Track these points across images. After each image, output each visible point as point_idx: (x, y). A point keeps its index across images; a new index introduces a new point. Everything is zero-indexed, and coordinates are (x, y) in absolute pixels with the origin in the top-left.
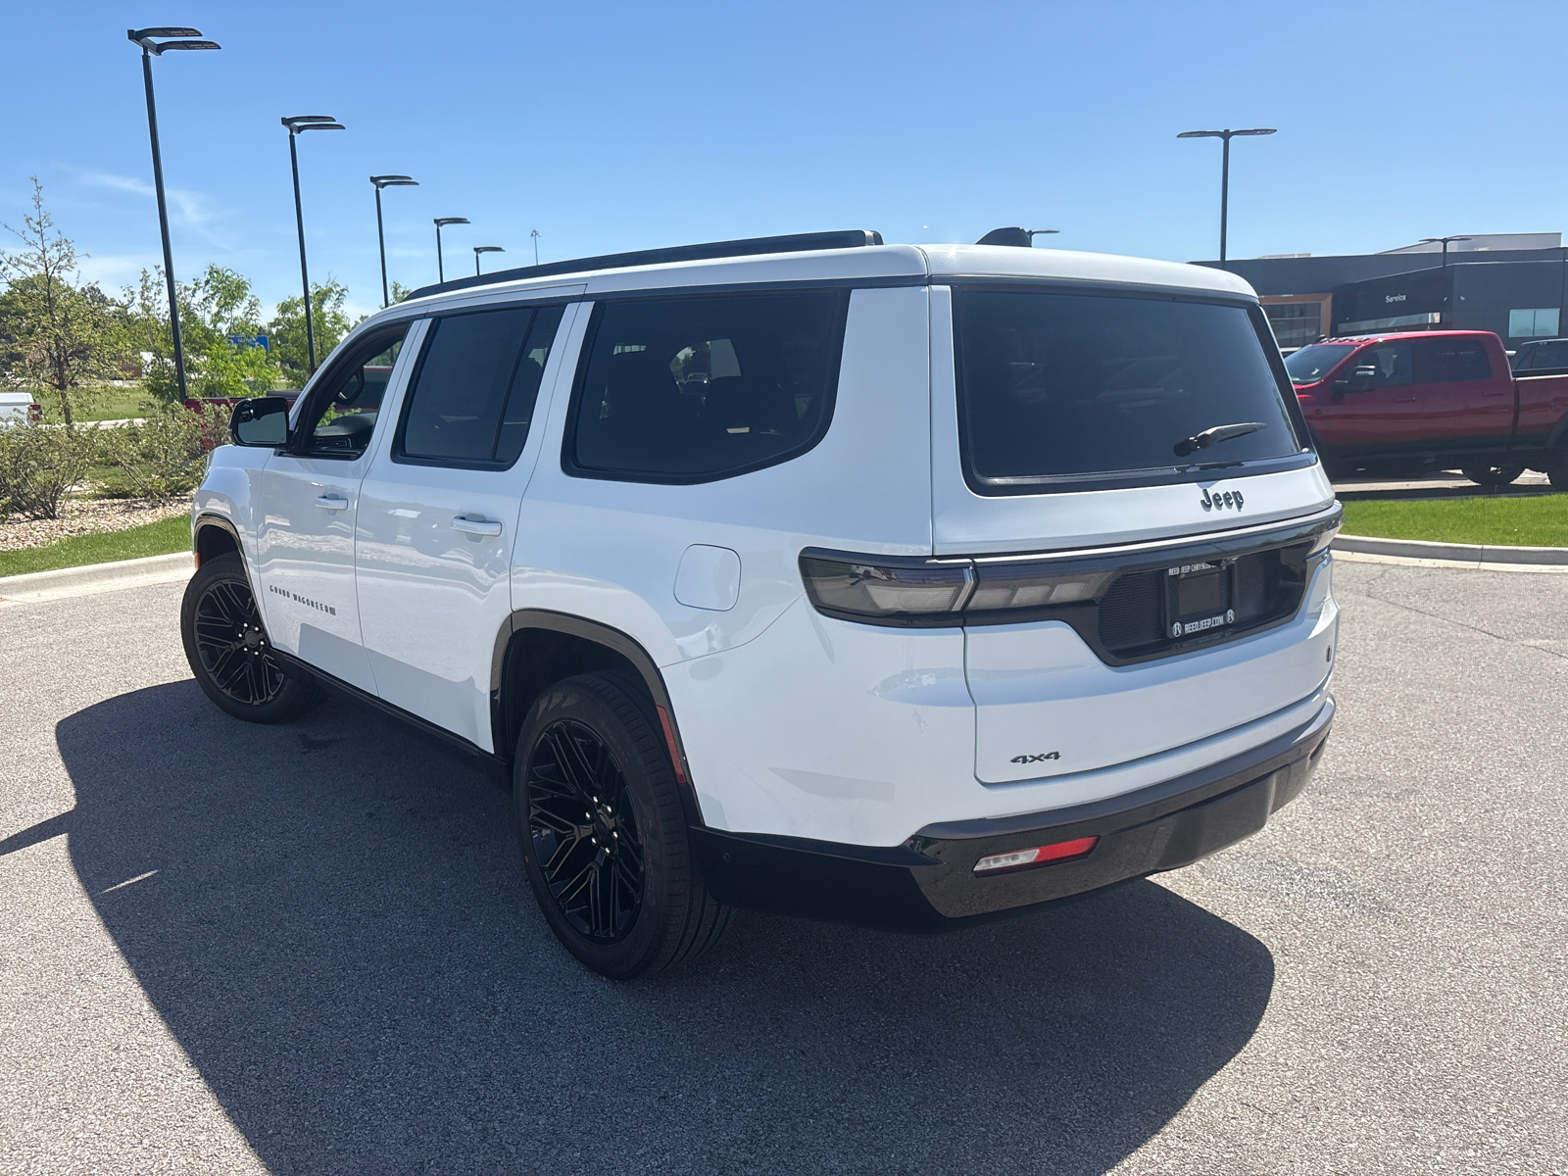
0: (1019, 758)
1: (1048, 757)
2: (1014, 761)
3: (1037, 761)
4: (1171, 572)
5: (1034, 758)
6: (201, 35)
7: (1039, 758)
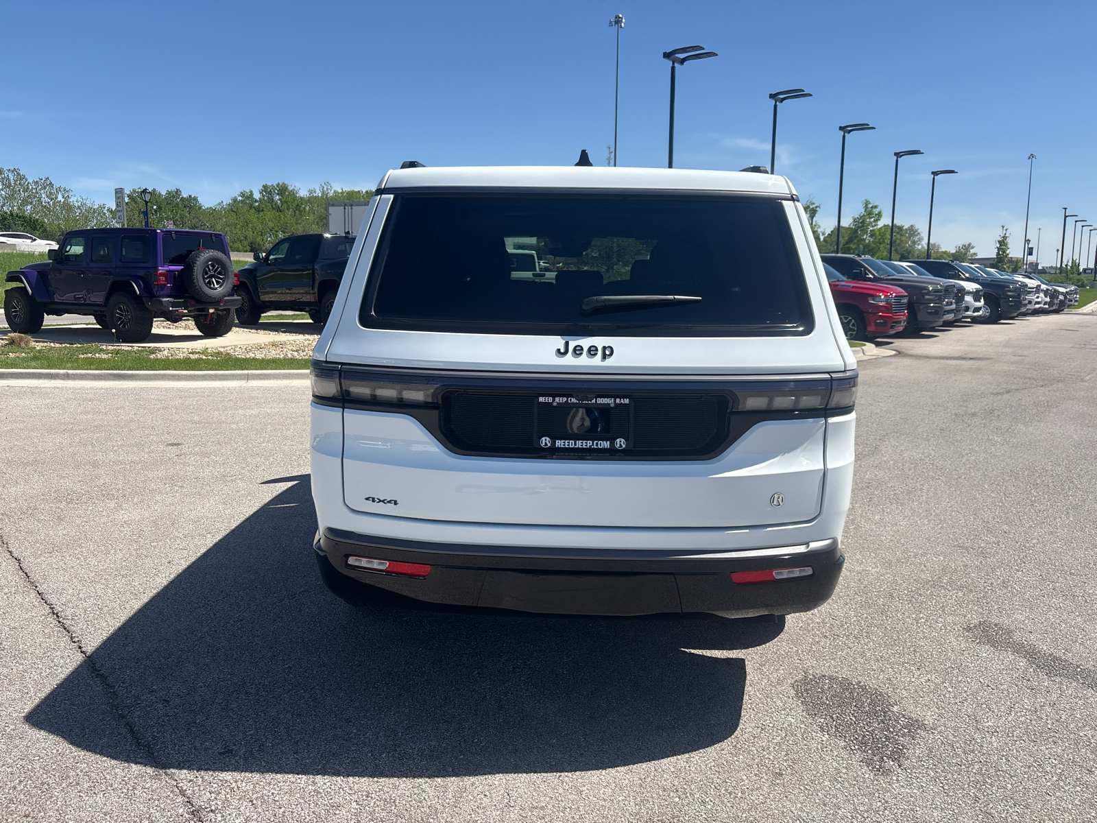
0: (370, 498)
1: (389, 502)
2: (367, 499)
3: (381, 503)
4: (541, 399)
5: (380, 501)
6: (704, 49)
7: (383, 501)
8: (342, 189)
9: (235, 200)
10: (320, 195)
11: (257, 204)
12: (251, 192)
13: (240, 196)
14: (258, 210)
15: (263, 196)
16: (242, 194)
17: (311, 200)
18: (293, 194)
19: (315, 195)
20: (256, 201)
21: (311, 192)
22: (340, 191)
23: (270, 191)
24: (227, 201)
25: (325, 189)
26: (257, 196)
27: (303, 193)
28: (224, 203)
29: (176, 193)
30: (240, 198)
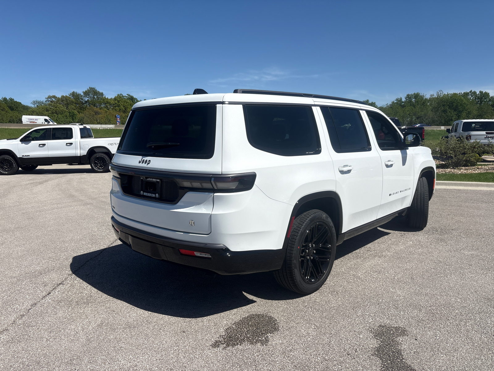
8: (448, 93)
9: (393, 102)
10: (436, 97)
11: (403, 104)
12: (401, 98)
13: (396, 100)
14: (403, 106)
15: (407, 100)
16: (397, 100)
17: (431, 100)
18: (422, 97)
19: (433, 97)
20: (403, 102)
21: (431, 95)
22: (446, 94)
23: (410, 97)
24: (390, 103)
25: (439, 94)
26: (404, 100)
27: (428, 96)
28: (388, 104)
29: (367, 101)
30: (396, 101)
